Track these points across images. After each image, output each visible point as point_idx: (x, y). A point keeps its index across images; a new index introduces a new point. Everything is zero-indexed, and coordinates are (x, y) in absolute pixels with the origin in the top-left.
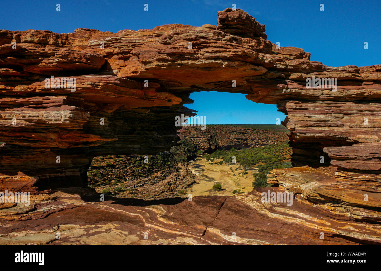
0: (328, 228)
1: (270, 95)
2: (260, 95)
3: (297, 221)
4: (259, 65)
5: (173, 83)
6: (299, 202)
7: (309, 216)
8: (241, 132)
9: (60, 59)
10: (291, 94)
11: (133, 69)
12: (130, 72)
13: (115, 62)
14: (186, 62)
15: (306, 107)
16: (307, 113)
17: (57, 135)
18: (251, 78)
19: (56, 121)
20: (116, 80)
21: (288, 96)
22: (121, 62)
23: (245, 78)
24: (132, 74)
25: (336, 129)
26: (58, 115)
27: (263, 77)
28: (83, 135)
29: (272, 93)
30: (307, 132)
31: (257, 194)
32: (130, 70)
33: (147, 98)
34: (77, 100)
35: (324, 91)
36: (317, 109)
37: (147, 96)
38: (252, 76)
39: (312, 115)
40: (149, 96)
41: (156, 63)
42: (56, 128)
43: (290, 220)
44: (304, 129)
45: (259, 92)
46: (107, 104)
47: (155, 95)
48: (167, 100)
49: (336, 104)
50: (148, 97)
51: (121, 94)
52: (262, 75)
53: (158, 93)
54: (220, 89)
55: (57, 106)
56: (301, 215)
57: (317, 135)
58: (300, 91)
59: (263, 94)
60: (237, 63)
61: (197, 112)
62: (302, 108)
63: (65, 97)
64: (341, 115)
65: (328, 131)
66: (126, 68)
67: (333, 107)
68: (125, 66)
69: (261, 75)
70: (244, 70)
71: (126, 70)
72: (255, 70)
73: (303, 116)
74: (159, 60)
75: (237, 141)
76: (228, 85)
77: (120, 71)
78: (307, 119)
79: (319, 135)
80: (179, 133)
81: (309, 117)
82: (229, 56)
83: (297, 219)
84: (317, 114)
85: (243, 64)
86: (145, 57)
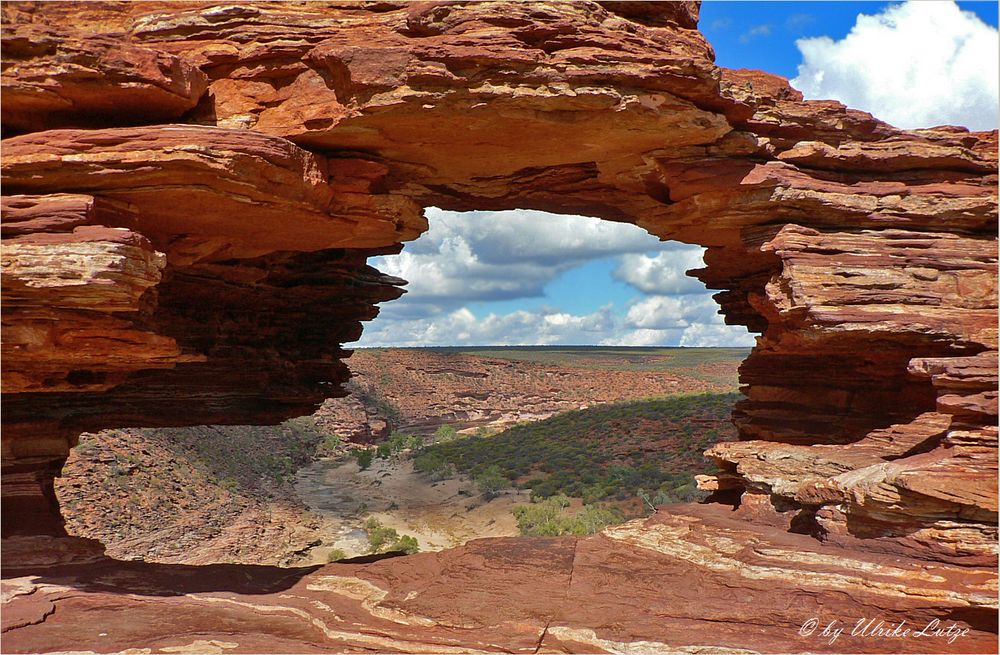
0: (938, 592)
1: (729, 209)
2: (695, 209)
3: (839, 582)
4: (716, 110)
5: (414, 167)
6: (834, 528)
7: (871, 564)
8: (470, 370)
9: (76, 66)
10: (792, 204)
11: (312, 113)
12: (296, 122)
13: (242, 90)
14: (505, 89)
15: (833, 247)
16: (840, 263)
17: (46, 333)
18: (677, 154)
19: (64, 277)
20: (266, 142)
21: (783, 211)
22: (266, 90)
23: (655, 153)
24: (304, 129)
25: (926, 312)
26: (71, 257)
27: (713, 150)
29: (738, 200)
30: (846, 318)
31: (675, 521)
32: (298, 114)
33: (339, 212)
34: (119, 210)
35: (883, 200)
36: (867, 253)
37: (339, 207)
38: (681, 148)
39: (852, 271)
40: (346, 207)
41: (405, 91)
43: (817, 581)
44: (835, 309)
45: (696, 197)
46: (185, 236)
47: (365, 202)
48: (397, 220)
49: (917, 237)
50: (343, 208)
51: (273, 194)
52: (713, 144)
53: (375, 197)
54: (528, 196)
55: (63, 228)
56: (845, 563)
57: (873, 328)
58: (820, 195)
59: (705, 204)
60: (661, 99)
61: (406, 283)
62: (822, 248)
63: (86, 200)
64: (932, 272)
65: (902, 315)
66: (281, 108)
67: (911, 246)
68: (277, 103)
69: (706, 145)
70: (675, 125)
71: (281, 115)
72: (704, 123)
73: (829, 272)
74: (415, 82)
75: (457, 403)
76: (558, 184)
77: (257, 120)
78: (842, 280)
79: (879, 327)
80: (349, 353)
81: (846, 275)
82: (643, 76)
83: (838, 575)
84: (866, 266)
85: (677, 103)
86: (370, 71)
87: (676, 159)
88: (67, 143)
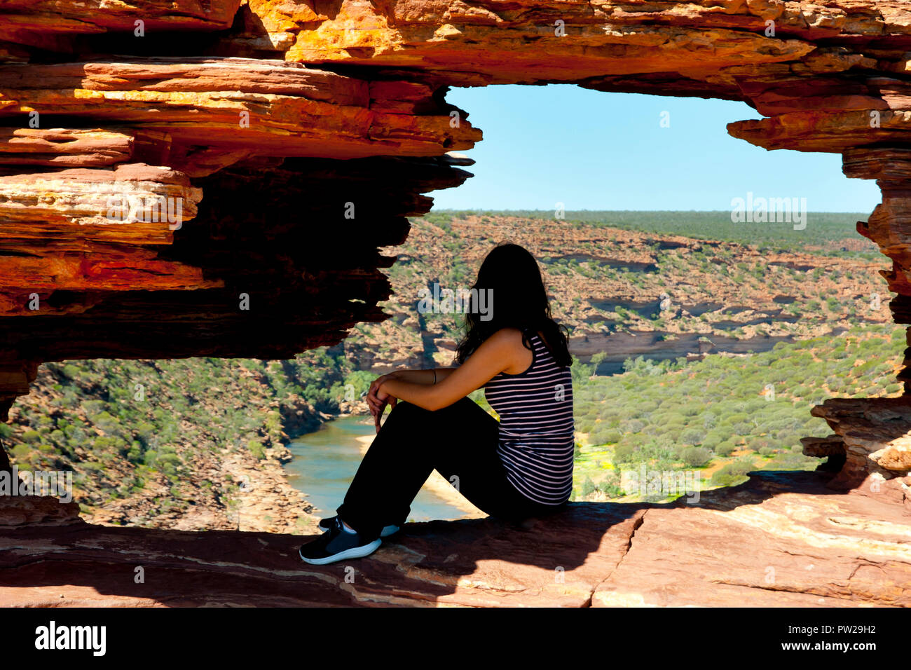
1: (819, 132)
2: (782, 130)
11: (352, 39)
12: (337, 47)
17: (77, 265)
18: (756, 72)
22: (303, 9)
23: (733, 70)
24: (346, 56)
27: (797, 68)
28: (155, 266)
29: (828, 123)
32: (338, 38)
33: (380, 135)
34: (153, 141)
37: (380, 130)
40: (388, 129)
41: (449, 30)
42: (80, 238)
45: (782, 118)
46: (206, 148)
47: (409, 123)
48: (443, 139)
50: (384, 130)
52: (796, 62)
53: (419, 119)
59: (793, 126)
60: (715, 35)
66: (321, 30)
68: (315, 25)
69: (790, 63)
71: (320, 37)
74: (458, 22)
77: (294, 40)
80: (390, 261)
83: (906, 546)
85: (735, 37)
86: (414, 8)
87: (756, 78)
88: (107, 78)
